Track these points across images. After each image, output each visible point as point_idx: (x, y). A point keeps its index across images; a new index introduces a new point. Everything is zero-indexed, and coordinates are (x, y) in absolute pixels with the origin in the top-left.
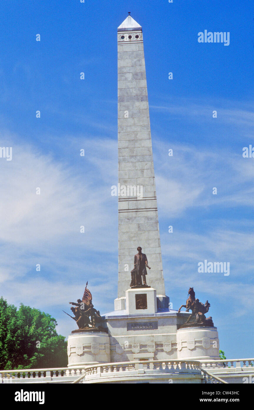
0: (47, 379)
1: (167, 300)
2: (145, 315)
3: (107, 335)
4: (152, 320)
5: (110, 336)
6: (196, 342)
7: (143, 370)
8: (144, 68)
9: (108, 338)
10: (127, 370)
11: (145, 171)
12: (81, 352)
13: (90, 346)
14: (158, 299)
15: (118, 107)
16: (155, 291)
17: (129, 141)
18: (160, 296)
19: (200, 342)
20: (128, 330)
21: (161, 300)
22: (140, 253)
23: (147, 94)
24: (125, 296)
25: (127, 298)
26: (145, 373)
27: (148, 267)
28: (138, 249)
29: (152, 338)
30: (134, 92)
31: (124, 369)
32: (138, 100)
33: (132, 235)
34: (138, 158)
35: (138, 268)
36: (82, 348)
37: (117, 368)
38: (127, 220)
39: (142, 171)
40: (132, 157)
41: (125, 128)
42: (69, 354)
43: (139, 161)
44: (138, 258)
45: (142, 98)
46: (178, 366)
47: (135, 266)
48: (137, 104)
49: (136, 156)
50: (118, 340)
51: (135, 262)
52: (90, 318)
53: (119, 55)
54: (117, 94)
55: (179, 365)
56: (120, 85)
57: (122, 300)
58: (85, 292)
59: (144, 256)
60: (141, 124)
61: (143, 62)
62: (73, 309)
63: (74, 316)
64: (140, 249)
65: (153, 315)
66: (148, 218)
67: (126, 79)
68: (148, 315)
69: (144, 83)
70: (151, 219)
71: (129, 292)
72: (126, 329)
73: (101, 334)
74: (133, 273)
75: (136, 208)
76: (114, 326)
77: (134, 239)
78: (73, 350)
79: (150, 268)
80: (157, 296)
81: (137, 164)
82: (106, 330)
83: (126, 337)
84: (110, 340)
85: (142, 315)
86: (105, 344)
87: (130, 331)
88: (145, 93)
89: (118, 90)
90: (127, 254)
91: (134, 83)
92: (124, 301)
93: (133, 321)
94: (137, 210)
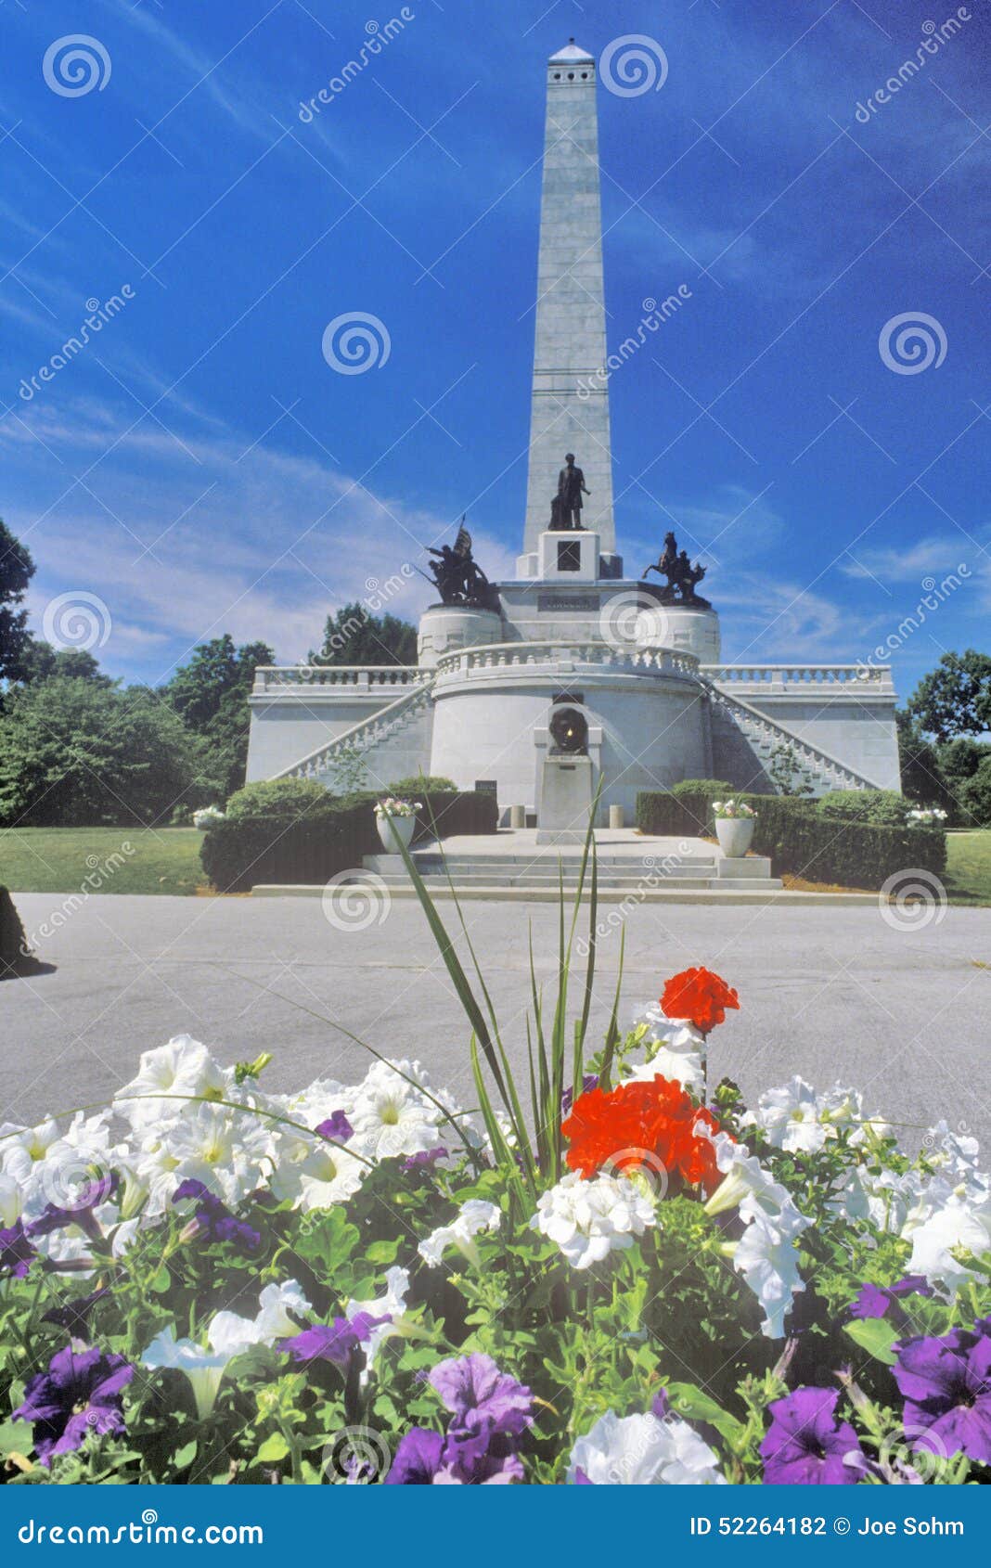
0: (360, 689)
1: (617, 561)
2: (575, 583)
3: (497, 616)
4: (590, 593)
5: (504, 620)
6: (676, 636)
7: (569, 662)
8: (594, 134)
9: (500, 624)
10: (530, 663)
11: (588, 322)
12: (442, 646)
13: (462, 635)
14: (601, 560)
15: (543, 201)
16: (597, 537)
17: (561, 264)
18: (606, 554)
19: (685, 636)
20: (539, 610)
21: (608, 561)
22: (571, 466)
23: (598, 180)
24: (537, 551)
25: (541, 554)
26: (574, 670)
27: (585, 490)
28: (567, 458)
29: (586, 629)
30: (574, 176)
31: (523, 660)
32: (580, 190)
33: (557, 438)
34: (575, 296)
35: (566, 494)
36: (446, 638)
37: (506, 656)
38: (547, 410)
39: (582, 319)
40: (564, 293)
41: (553, 241)
42: (419, 650)
43: (576, 302)
44: (566, 475)
45: (587, 187)
46: (653, 662)
47: (560, 490)
48: (578, 197)
49: (572, 292)
50: (517, 628)
51: (560, 484)
52: (466, 582)
53: (548, 108)
54: (541, 179)
55: (657, 658)
56: (549, 162)
57: (531, 557)
58: (460, 535)
59: (579, 473)
60: (585, 233)
61: (594, 122)
62: (433, 564)
63: (435, 579)
64: (570, 458)
65: (592, 582)
66: (587, 407)
67: (560, 152)
68: (580, 583)
69: (593, 160)
70: (595, 409)
71: (546, 536)
72: (536, 608)
73: (484, 612)
74: (555, 504)
75: (566, 387)
76: (512, 602)
77: (561, 445)
78: (428, 642)
79: (589, 494)
80: (602, 553)
81: (573, 307)
82: (497, 609)
83: (536, 624)
84: (503, 626)
85: (570, 583)
86: (492, 633)
87: (545, 614)
88: (595, 178)
89: (545, 173)
90: (546, 471)
91: (575, 159)
92: (534, 560)
93: (551, 594)
94: (569, 392)
